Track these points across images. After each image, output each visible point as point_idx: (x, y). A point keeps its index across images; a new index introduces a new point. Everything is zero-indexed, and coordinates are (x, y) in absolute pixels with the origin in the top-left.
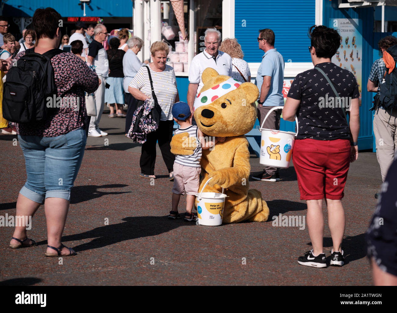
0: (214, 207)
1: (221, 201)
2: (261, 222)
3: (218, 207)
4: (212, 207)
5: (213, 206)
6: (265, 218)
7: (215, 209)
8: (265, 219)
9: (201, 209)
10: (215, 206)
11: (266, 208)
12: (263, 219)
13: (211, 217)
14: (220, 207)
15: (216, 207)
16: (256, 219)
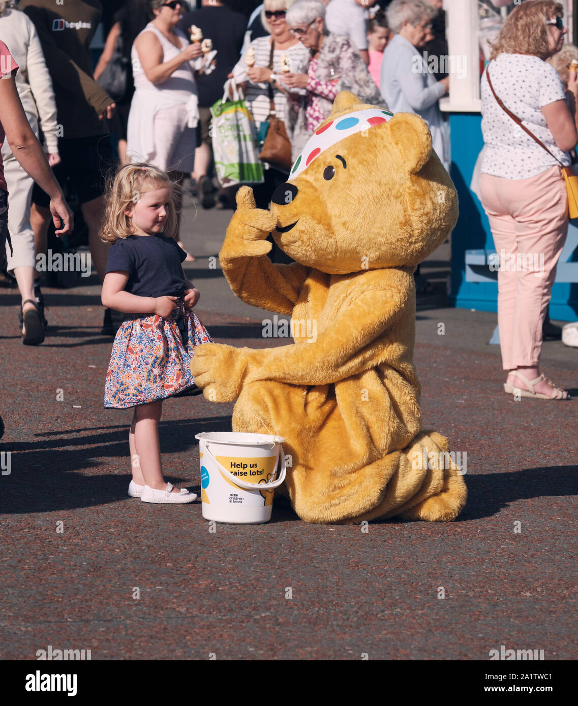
0: (241, 470)
1: (262, 454)
2: (436, 521)
3: (254, 470)
4: (236, 470)
5: (238, 466)
6: (447, 511)
7: (245, 474)
8: (446, 515)
9: (207, 475)
10: (245, 466)
11: (456, 485)
12: (443, 512)
13: (235, 498)
14: (259, 468)
15: (248, 470)
16: (423, 513)
